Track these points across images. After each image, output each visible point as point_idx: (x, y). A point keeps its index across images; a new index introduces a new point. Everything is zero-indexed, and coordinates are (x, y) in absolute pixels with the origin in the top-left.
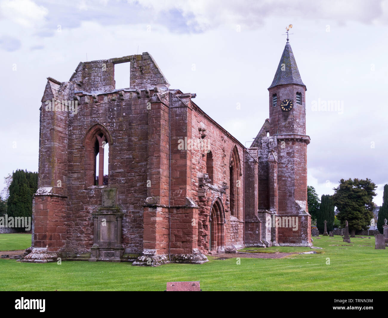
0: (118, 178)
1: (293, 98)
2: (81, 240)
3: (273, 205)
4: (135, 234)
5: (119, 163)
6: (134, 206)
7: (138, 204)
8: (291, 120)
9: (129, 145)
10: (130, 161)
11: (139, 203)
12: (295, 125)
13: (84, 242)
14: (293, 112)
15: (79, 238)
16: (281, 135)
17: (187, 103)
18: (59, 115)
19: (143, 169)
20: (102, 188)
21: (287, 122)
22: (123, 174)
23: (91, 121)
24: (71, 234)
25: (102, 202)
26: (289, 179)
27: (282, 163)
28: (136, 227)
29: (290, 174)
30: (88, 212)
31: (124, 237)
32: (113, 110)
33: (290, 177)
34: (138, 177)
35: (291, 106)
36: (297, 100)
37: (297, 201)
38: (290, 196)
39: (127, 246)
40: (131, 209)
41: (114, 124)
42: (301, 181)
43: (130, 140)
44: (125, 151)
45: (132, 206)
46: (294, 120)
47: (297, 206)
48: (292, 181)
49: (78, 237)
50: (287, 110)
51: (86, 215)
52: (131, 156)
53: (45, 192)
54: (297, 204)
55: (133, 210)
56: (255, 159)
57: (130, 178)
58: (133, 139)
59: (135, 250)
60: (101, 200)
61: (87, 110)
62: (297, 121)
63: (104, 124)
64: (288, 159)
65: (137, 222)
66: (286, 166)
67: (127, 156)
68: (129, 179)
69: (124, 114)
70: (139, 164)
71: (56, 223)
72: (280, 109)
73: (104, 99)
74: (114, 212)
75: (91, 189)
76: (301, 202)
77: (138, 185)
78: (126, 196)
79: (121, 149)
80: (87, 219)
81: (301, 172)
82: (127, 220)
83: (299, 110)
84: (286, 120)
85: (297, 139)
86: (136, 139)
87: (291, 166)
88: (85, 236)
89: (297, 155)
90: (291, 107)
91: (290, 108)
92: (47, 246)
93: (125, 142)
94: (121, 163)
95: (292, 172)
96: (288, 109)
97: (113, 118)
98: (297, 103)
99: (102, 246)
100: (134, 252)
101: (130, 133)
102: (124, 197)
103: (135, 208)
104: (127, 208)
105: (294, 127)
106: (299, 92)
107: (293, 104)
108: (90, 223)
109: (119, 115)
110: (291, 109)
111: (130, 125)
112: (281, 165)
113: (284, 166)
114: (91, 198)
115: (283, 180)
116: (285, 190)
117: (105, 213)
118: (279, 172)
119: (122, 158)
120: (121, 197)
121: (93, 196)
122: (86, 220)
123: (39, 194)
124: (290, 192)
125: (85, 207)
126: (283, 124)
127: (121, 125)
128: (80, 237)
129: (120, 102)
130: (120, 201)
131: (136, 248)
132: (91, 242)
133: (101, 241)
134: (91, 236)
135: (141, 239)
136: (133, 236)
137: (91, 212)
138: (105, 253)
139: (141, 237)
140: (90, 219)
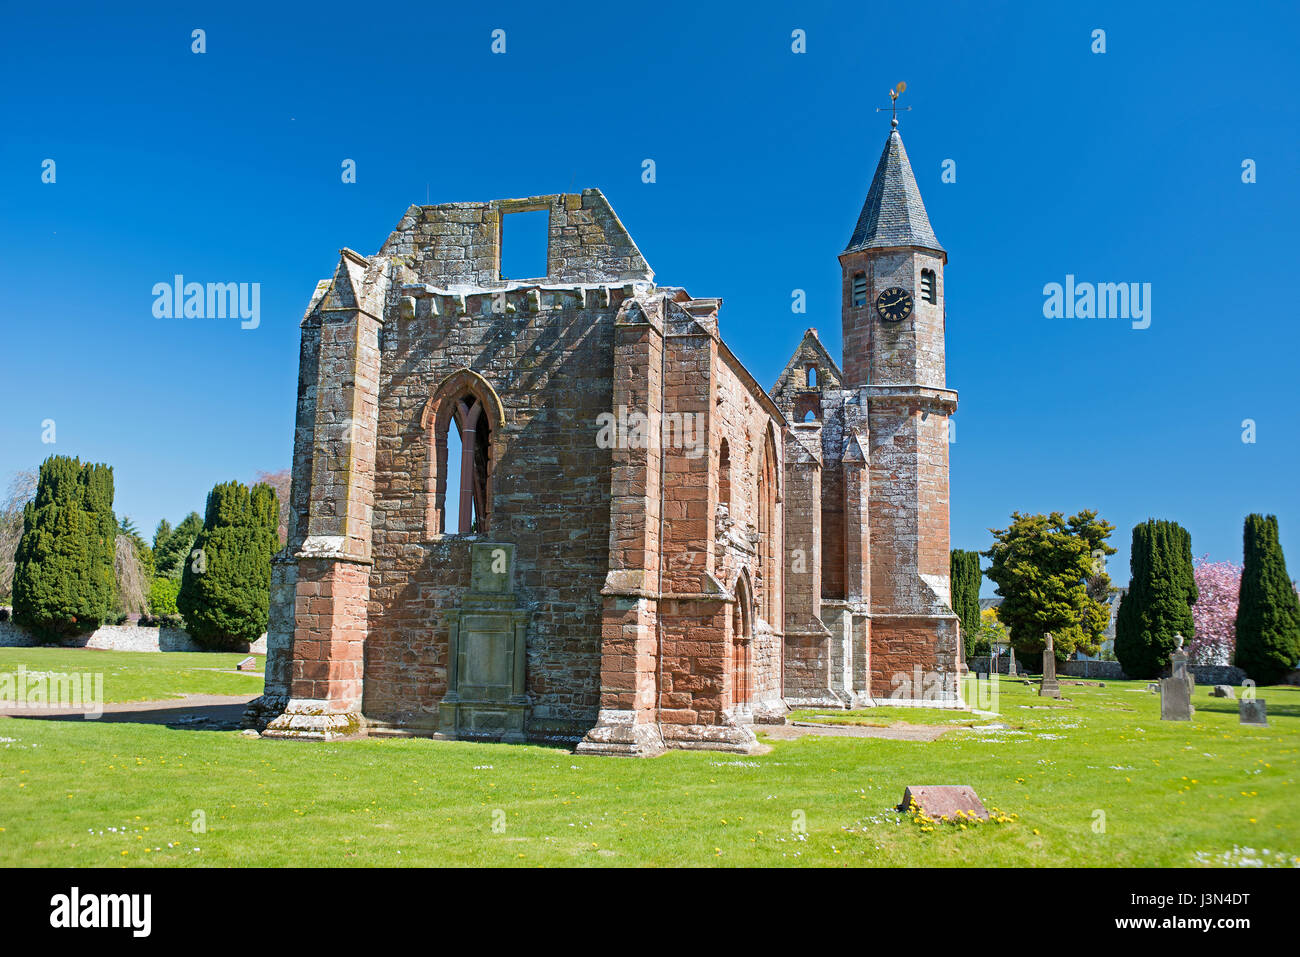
0: (518, 517)
1: (913, 284)
2: (408, 680)
3: (858, 585)
4: (562, 669)
5: (521, 477)
6: (561, 592)
7: (572, 587)
8: (905, 347)
9: (551, 430)
10: (551, 470)
11: (573, 583)
12: (918, 361)
13: (418, 685)
14: (912, 324)
15: (403, 674)
16: (881, 388)
17: (709, 327)
18: (365, 345)
19: (587, 495)
20: (471, 542)
21: (896, 352)
22: (528, 507)
23: (444, 363)
24: (379, 664)
25: (473, 580)
26: (902, 513)
27: (882, 468)
28: (565, 649)
29: (904, 498)
30: (431, 604)
31: (532, 675)
32: (507, 335)
33: (904, 507)
34: (572, 514)
35: (908, 307)
36: (923, 290)
37: (924, 577)
38: (905, 561)
39: (539, 698)
40: (553, 600)
41: (508, 374)
42: (936, 520)
43: (552, 416)
44: (540, 445)
45: (554, 591)
46: (912, 348)
47: (924, 591)
48: (910, 517)
49: (399, 671)
50: (895, 316)
51: (424, 612)
52: (555, 460)
53: (326, 548)
54: (924, 585)
55: (557, 603)
56: (814, 455)
57: (550, 516)
58: (561, 414)
59: (562, 711)
60: (470, 574)
61: (433, 332)
62: (924, 348)
63: (481, 373)
64: (899, 455)
65: (567, 634)
66: (894, 476)
67: (544, 460)
68: (547, 519)
69: (538, 349)
70: (576, 481)
71: (348, 632)
72: (876, 314)
73: (484, 307)
75: (438, 545)
76: (935, 578)
77: (574, 535)
78: (539, 562)
79: (528, 439)
80: (428, 624)
81: (934, 493)
82: (541, 629)
83: (928, 317)
84: (892, 344)
85: (925, 401)
86: (569, 414)
87: (908, 475)
88: (420, 668)
89: (924, 444)
90: (906, 310)
91: (904, 313)
92: (329, 696)
94: (528, 476)
95: (909, 492)
96: (898, 316)
98: (924, 298)
99: (469, 698)
100: (561, 716)
101: (553, 397)
102: (533, 567)
103: (563, 595)
104: (542, 595)
105: (916, 366)
106: (929, 269)
107: (912, 302)
108: (436, 635)
110: (907, 315)
112: (880, 472)
113: (887, 474)
114: (439, 565)
115: (885, 517)
116: (889, 544)
117: (482, 609)
118: (872, 492)
119: (529, 464)
120: (524, 567)
121: (447, 562)
122: (422, 625)
123: (311, 556)
124: (904, 550)
125: (422, 590)
126: (885, 356)
128: (405, 670)
129: (527, 316)
130: (522, 576)
131: (564, 706)
132: (435, 686)
133: (468, 683)
134: (437, 670)
135: (580, 682)
136: (555, 673)
137: (439, 604)
138: (479, 717)
139: (578, 675)
140: (434, 623)
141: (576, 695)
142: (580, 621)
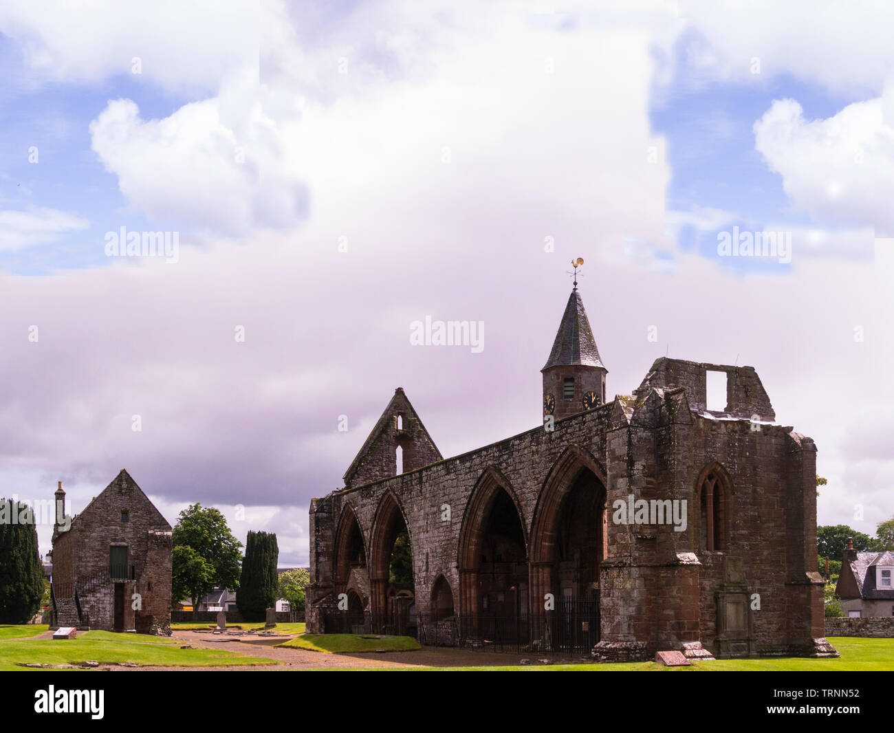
0: (742, 543)
5: (742, 522)
6: (761, 581)
9: (754, 498)
10: (755, 519)
23: (705, 456)
25: (727, 576)
32: (734, 445)
34: (764, 542)
40: (757, 585)
41: (735, 466)
43: (755, 491)
44: (750, 506)
45: (758, 581)
51: (701, 593)
52: (757, 514)
55: (760, 587)
58: (759, 490)
59: (763, 641)
63: (723, 463)
67: (752, 513)
68: (753, 544)
69: (748, 454)
70: (766, 525)
74: (743, 590)
75: (707, 556)
77: (765, 553)
78: (751, 567)
79: (744, 502)
80: (703, 599)
93: (750, 494)
94: (745, 521)
97: (734, 457)
99: (729, 637)
100: (762, 643)
101: (754, 480)
102: (748, 569)
103: (762, 584)
104: (753, 583)
108: (707, 605)
109: (741, 454)
111: (754, 470)
114: (707, 568)
117: (732, 591)
119: (746, 515)
121: (712, 566)
127: (743, 469)
129: (743, 436)
131: (764, 639)
132: (708, 632)
133: (728, 630)
134: (709, 623)
135: (770, 626)
136: (759, 622)
137: (708, 588)
138: (734, 646)
139: (769, 623)
140: (706, 599)
141: (769, 633)
142: (769, 596)
